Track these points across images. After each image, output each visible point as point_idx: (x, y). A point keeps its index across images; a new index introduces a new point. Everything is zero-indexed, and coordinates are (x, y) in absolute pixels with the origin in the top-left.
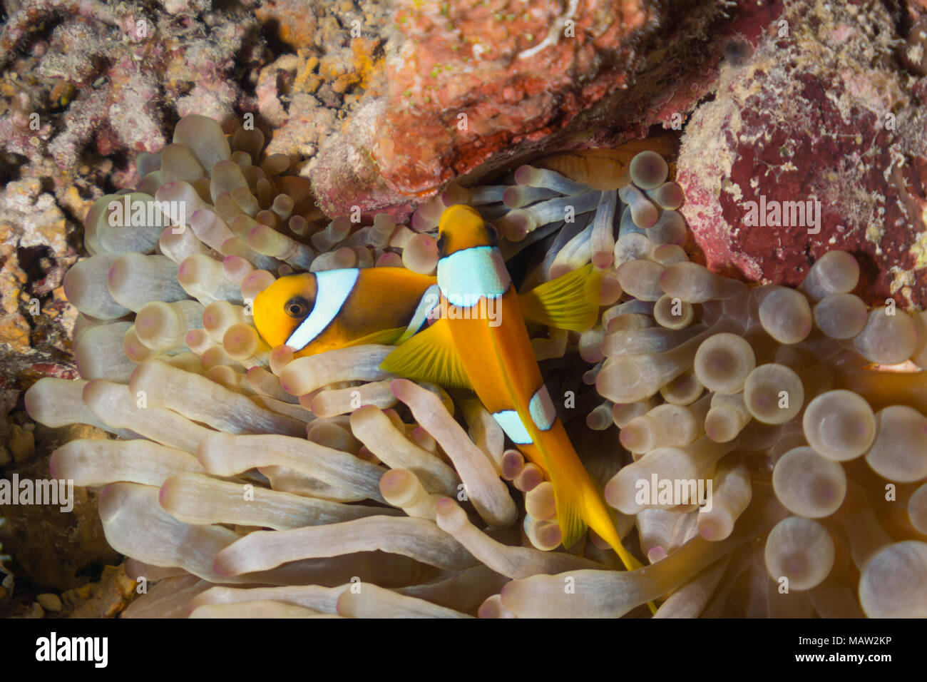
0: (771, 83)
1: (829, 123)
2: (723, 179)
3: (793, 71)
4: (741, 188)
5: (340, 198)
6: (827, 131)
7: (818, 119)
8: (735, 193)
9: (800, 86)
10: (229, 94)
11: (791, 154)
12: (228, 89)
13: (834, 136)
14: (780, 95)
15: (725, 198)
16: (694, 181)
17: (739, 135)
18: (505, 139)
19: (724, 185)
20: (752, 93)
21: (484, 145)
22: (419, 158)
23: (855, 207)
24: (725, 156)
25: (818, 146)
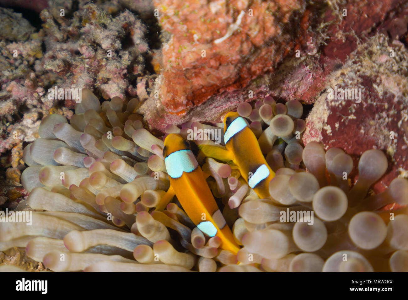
0: (347, 78)
1: (373, 97)
2: (323, 123)
3: (358, 73)
4: (331, 127)
5: (154, 123)
6: (371, 101)
7: (368, 96)
8: (328, 129)
9: (360, 80)
10: (124, 85)
11: (354, 111)
12: (124, 82)
13: (375, 104)
14: (351, 84)
15: (324, 132)
16: (313, 126)
17: (331, 102)
18: (216, 89)
19: (323, 126)
20: (338, 83)
21: (206, 92)
22: (177, 95)
23: (382, 137)
24: (325, 112)
25: (366, 108)
